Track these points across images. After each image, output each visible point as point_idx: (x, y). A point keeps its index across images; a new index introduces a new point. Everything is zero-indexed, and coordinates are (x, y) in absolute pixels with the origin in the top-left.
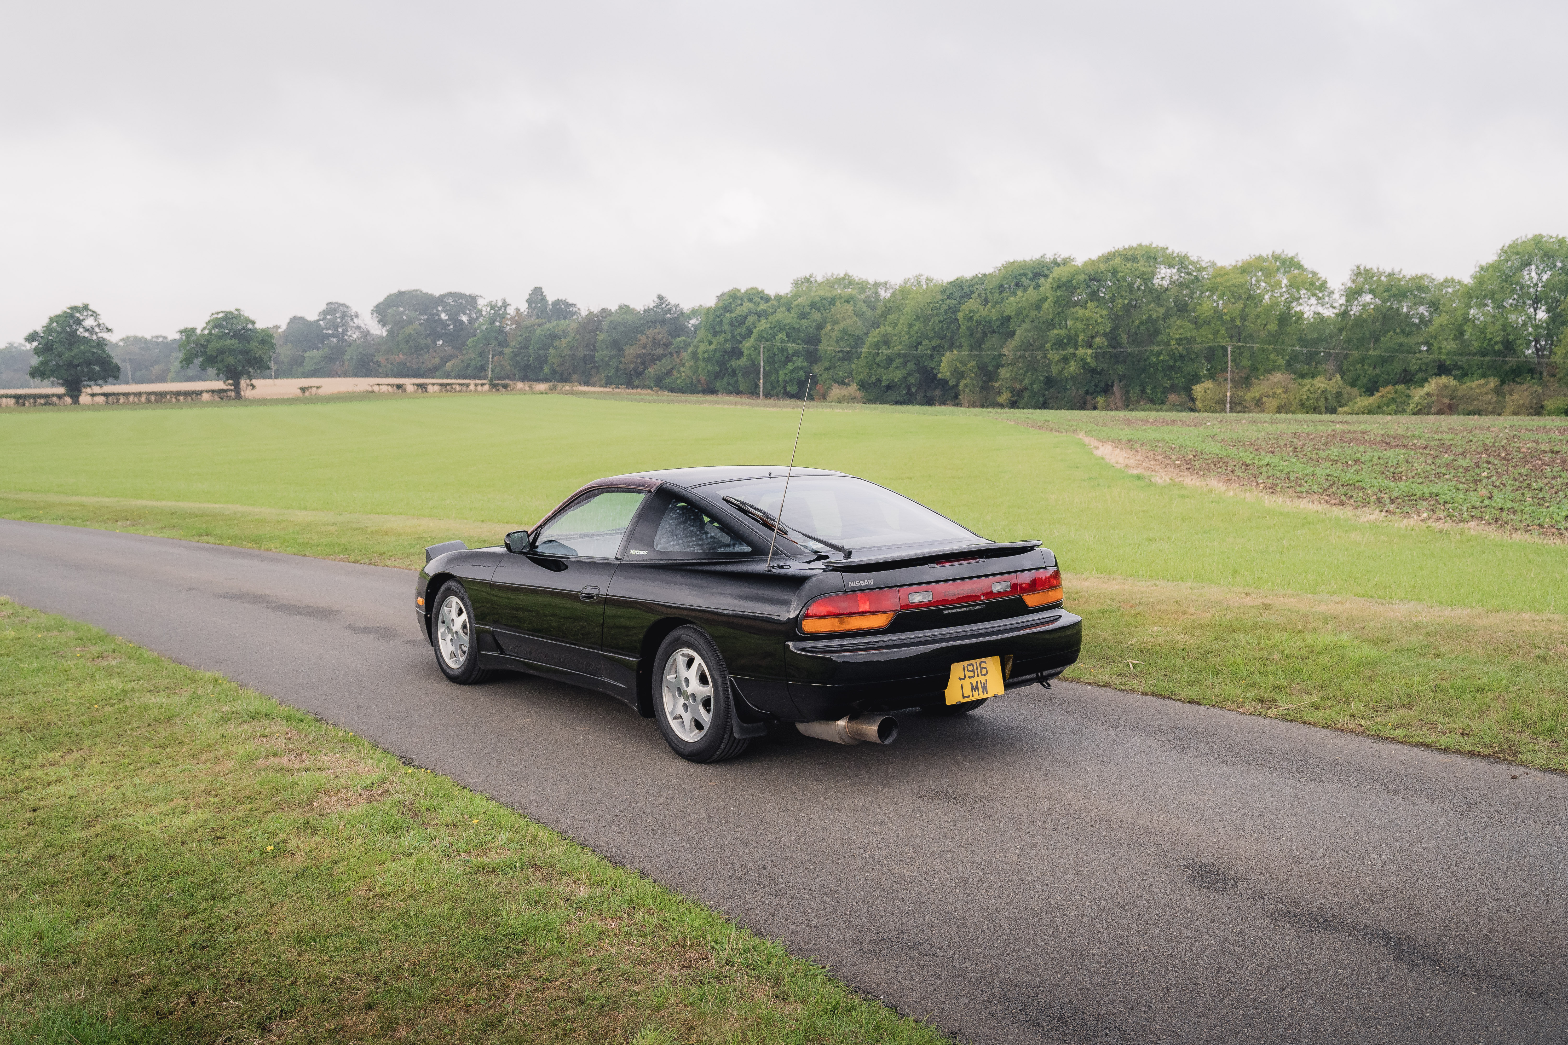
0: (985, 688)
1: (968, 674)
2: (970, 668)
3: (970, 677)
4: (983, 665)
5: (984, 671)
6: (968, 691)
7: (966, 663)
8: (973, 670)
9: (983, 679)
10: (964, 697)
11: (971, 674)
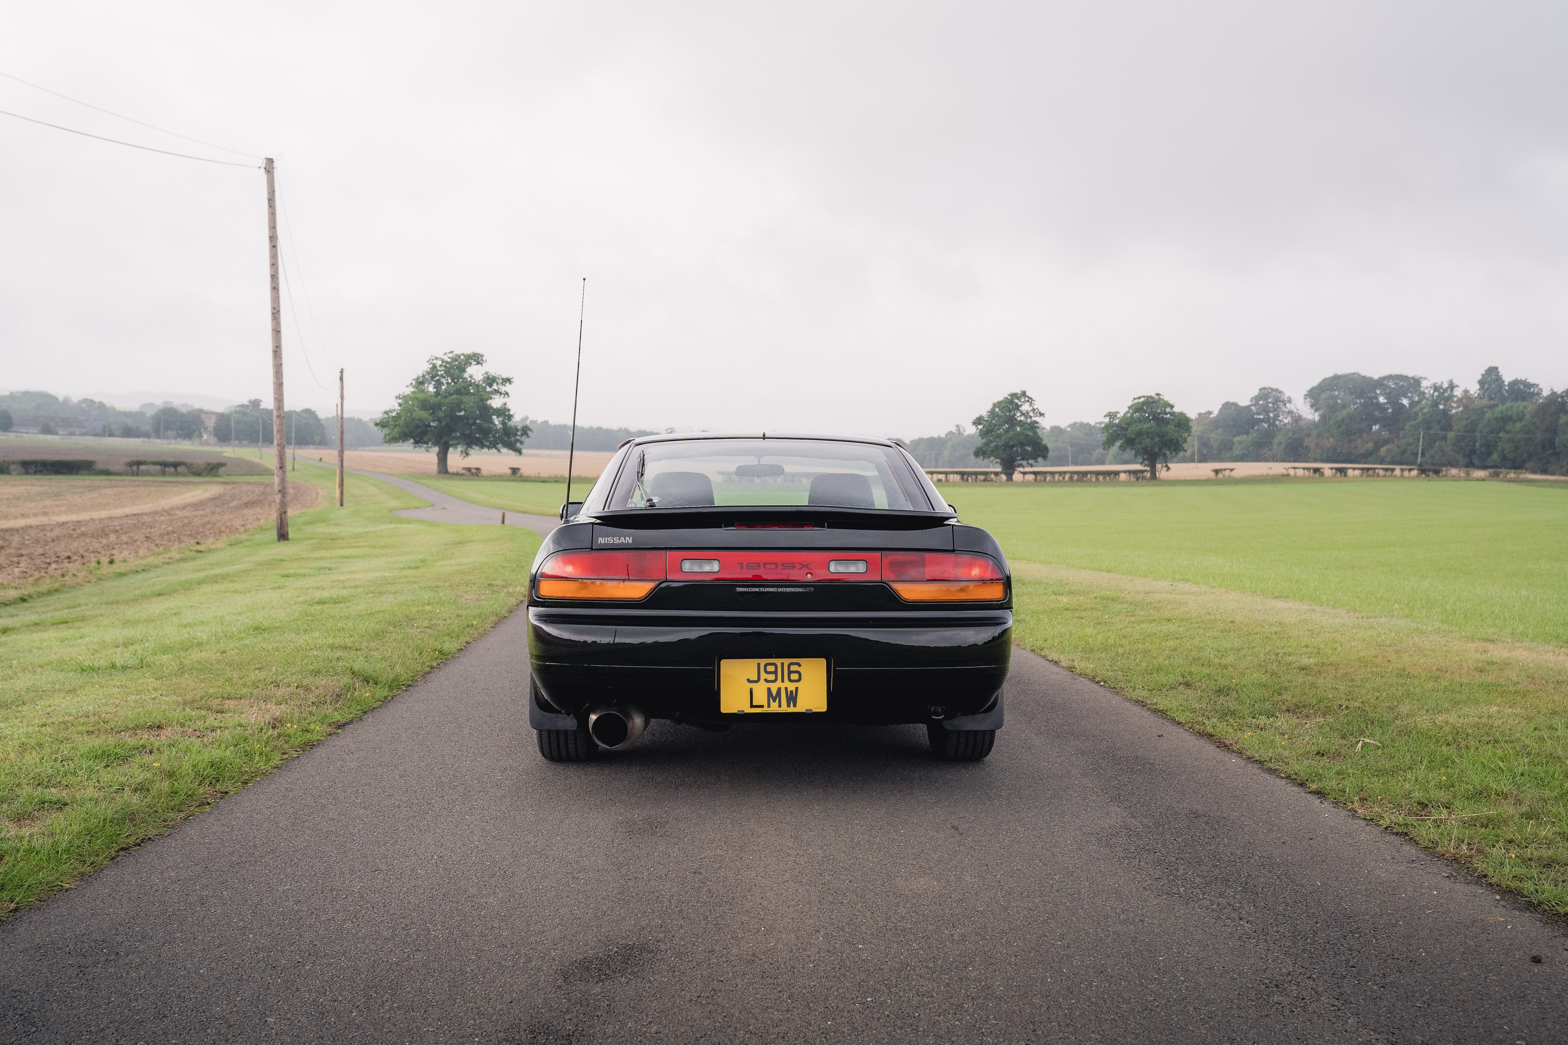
0: (792, 698)
1: (764, 675)
2: (771, 668)
3: (766, 681)
4: (793, 668)
5: (794, 676)
6: (761, 697)
7: (763, 662)
8: (775, 673)
9: (792, 687)
10: (752, 706)
11: (772, 677)
